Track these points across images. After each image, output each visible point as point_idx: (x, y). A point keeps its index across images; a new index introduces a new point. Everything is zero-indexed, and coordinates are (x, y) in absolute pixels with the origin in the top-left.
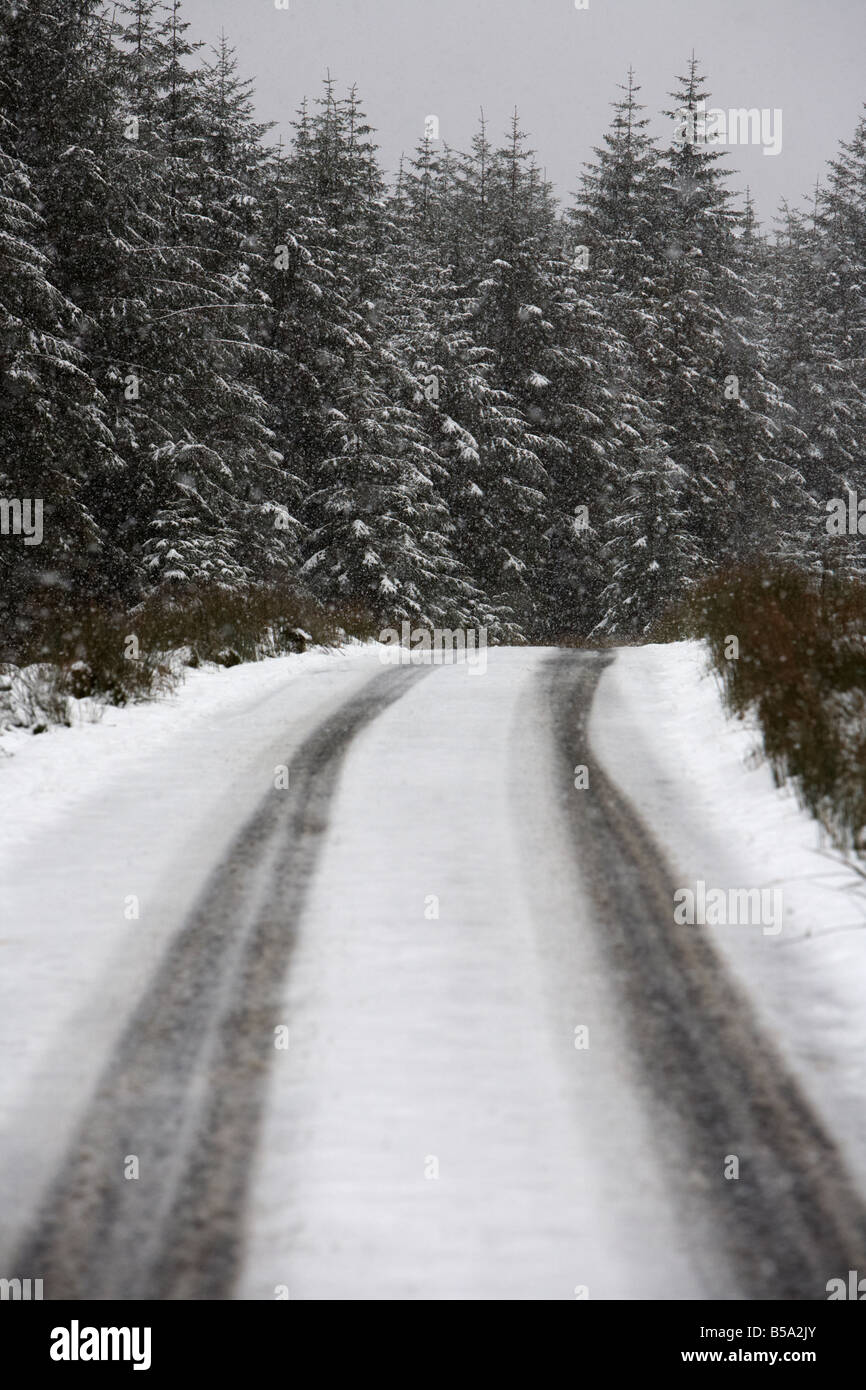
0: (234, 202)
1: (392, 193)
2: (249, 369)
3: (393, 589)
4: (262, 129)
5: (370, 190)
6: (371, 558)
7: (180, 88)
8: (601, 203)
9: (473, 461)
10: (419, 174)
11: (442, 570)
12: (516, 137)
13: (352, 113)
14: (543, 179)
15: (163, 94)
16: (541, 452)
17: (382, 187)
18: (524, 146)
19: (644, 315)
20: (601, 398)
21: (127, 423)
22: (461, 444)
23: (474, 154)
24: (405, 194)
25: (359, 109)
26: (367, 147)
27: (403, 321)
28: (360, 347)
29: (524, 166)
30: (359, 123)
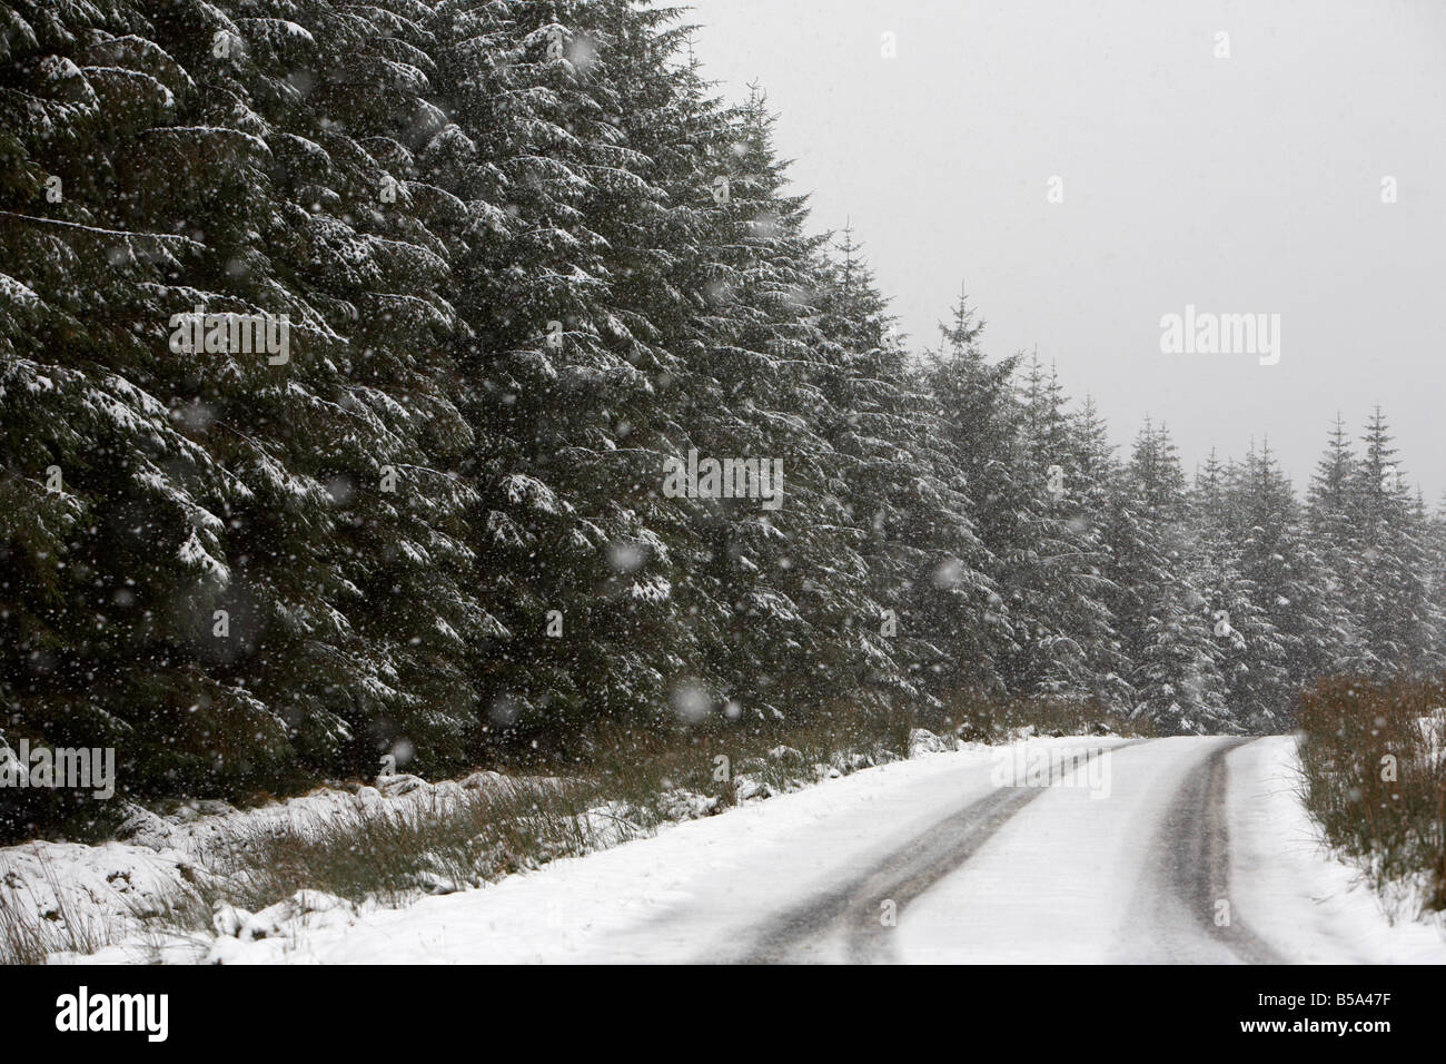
0: (1091, 493)
1: (1192, 487)
2: (1099, 593)
3: (1188, 727)
4: (1111, 449)
5: (1178, 485)
6: (1175, 707)
7: (1057, 424)
8: (1323, 492)
9: (1242, 649)
10: (1208, 475)
11: (1220, 717)
12: (1266, 452)
13: (1164, 439)
14: (1285, 477)
15: (1048, 428)
16: (1284, 644)
17: (1183, 483)
18: (1271, 458)
19: (1350, 561)
20: (1323, 612)
21: (1023, 625)
22: (1234, 639)
23: (1246, 463)
24: (1200, 488)
25: (1168, 436)
26: (1173, 459)
27: (1197, 564)
28: (1168, 579)
29: (1271, 469)
30: (1168, 444)
